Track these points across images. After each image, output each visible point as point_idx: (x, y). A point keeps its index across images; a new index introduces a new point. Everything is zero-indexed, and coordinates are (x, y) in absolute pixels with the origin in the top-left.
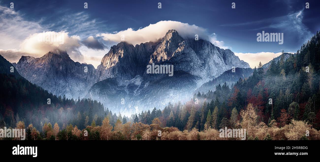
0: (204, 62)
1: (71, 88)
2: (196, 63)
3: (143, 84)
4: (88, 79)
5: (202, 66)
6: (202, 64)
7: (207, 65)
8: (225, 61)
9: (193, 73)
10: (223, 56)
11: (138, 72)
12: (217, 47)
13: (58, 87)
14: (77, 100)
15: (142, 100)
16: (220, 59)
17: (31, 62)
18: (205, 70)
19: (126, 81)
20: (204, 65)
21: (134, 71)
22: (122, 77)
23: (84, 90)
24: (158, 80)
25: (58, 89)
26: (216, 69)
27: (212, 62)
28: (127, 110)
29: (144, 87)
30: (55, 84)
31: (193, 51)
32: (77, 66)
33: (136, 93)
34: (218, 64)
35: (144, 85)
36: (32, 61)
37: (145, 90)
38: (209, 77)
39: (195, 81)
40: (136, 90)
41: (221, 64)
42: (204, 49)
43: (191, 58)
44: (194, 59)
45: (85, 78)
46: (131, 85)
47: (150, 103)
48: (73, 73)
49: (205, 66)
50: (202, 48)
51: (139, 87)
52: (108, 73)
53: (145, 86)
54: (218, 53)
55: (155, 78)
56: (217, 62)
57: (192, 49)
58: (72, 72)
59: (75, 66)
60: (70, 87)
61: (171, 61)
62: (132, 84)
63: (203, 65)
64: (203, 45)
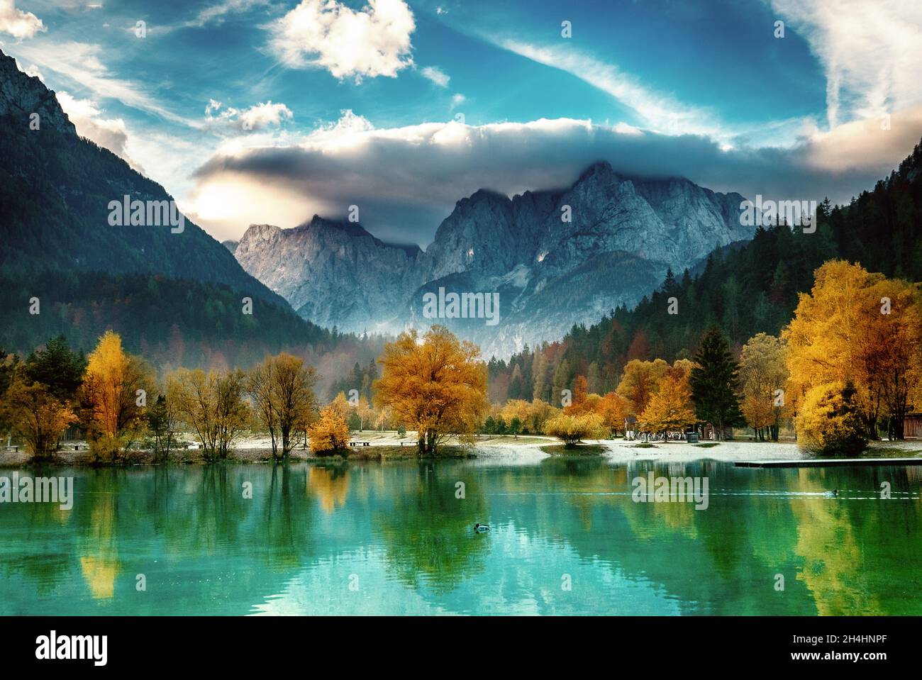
0: (674, 227)
1: (367, 297)
2: (654, 230)
3: (532, 284)
4: (405, 276)
5: (669, 238)
6: (671, 232)
7: (681, 233)
8: (727, 221)
9: (647, 256)
10: (722, 210)
11: (520, 257)
12: (705, 190)
13: (337, 295)
14: (362, 336)
15: (529, 322)
16: (713, 218)
17: (272, 238)
18: (677, 247)
19: (492, 279)
20: (674, 233)
21: (511, 257)
22: (484, 269)
23: (396, 301)
24: (566, 276)
25: (336, 300)
26: (706, 242)
27: (696, 225)
28: (495, 347)
29: (535, 293)
30: (330, 289)
31: (646, 204)
32: (379, 247)
33: (515, 306)
34: (709, 229)
35: (534, 286)
36: (274, 237)
37: (537, 299)
38: (689, 261)
39: (654, 273)
40: (517, 300)
41: (717, 228)
42: (673, 197)
43: (641, 222)
44: (650, 221)
45: (400, 274)
46: (505, 288)
47: (549, 329)
48: (370, 263)
49: (678, 236)
50: (669, 195)
51: (523, 291)
52: (453, 262)
53: (537, 288)
54: (708, 202)
55: (559, 270)
56: (707, 224)
57: (644, 200)
58: (369, 260)
59: (374, 245)
60: (365, 293)
61: (596, 229)
62: (507, 285)
63: (672, 235)
64: (670, 189)
